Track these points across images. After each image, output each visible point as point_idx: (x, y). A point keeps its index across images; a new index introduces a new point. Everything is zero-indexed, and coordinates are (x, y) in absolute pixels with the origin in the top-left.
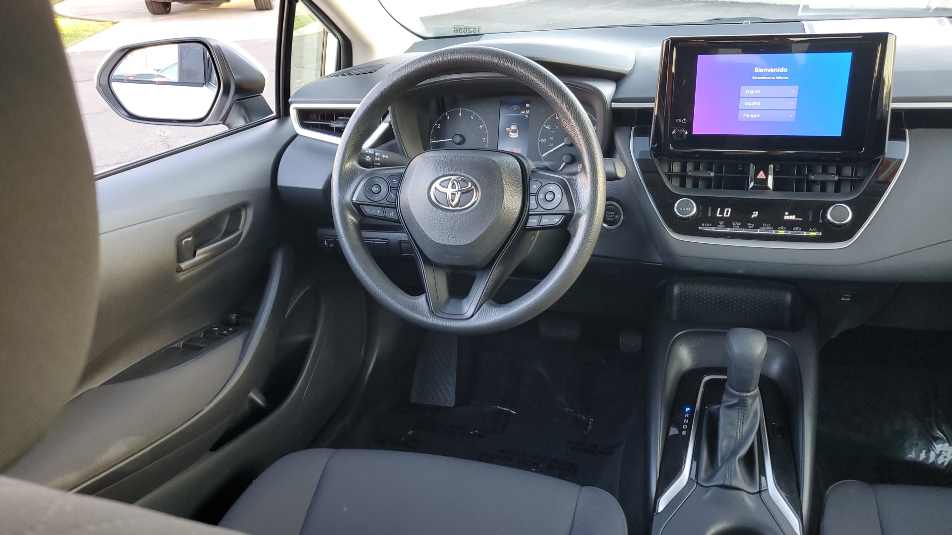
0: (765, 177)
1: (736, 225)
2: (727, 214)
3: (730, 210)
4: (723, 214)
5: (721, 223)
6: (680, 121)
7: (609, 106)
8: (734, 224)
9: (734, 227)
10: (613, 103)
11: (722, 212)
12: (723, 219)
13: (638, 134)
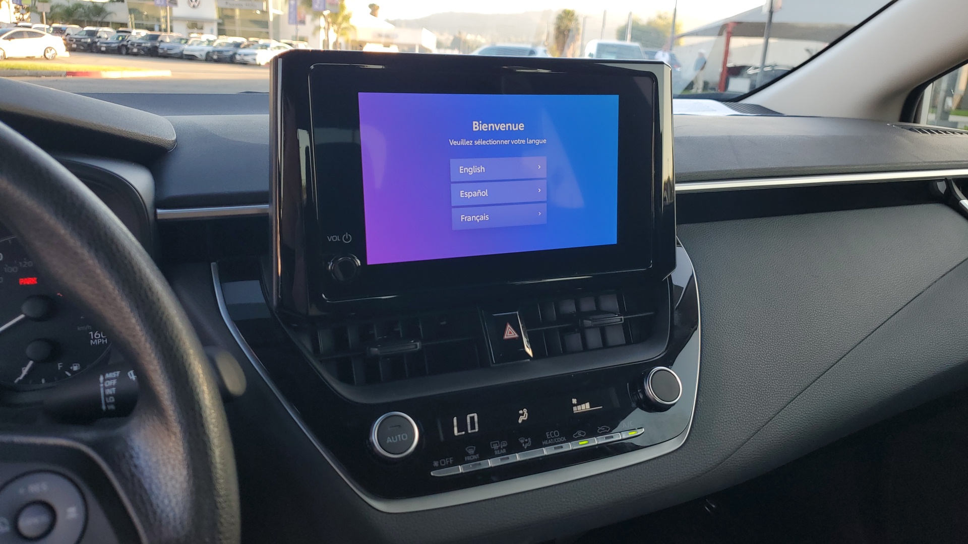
0: (516, 336)
1: (500, 449)
2: (473, 427)
3: (475, 415)
4: (466, 430)
5: (471, 452)
6: (338, 239)
7: (151, 217)
8: (495, 447)
9: (496, 453)
10: (159, 211)
11: (462, 426)
12: (468, 439)
13: (229, 275)
